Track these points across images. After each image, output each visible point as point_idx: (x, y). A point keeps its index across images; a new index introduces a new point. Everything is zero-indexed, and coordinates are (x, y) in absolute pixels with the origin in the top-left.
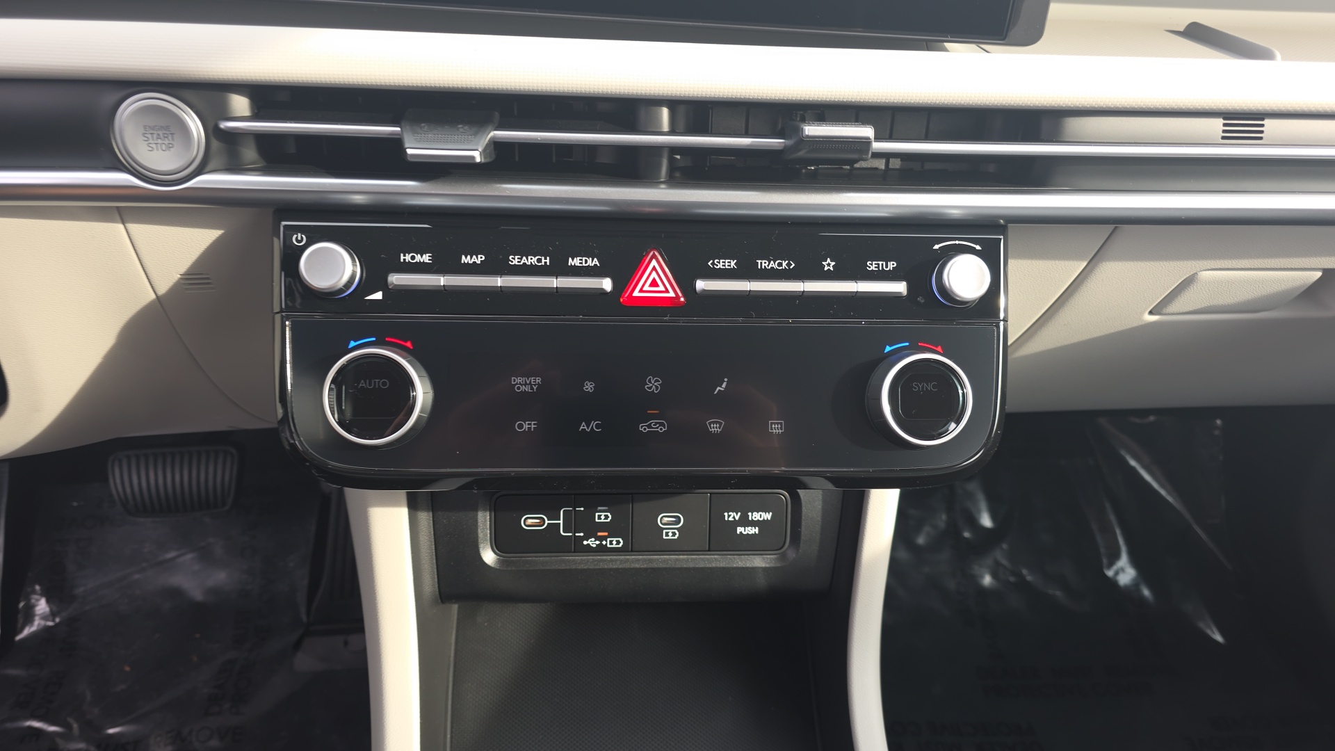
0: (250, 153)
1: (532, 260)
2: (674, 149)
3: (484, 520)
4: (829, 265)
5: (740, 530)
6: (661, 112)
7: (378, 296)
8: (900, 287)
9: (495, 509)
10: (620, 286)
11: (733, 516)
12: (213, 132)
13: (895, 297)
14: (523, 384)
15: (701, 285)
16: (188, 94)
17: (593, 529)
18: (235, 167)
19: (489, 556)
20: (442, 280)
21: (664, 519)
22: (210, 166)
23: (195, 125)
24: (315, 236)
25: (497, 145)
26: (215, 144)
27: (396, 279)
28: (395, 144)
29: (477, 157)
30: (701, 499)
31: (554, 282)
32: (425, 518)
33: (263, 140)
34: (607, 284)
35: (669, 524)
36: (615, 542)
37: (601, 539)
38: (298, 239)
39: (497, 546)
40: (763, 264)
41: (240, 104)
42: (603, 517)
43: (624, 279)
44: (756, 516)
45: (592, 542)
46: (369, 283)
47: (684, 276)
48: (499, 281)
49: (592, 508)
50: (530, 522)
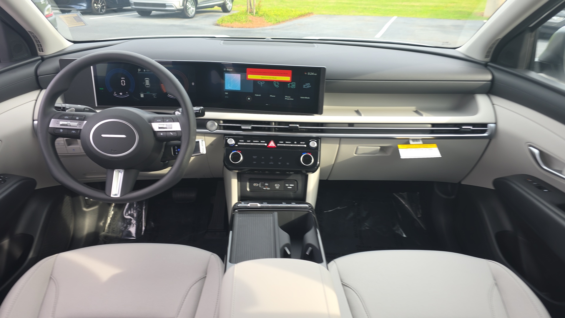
0: (222, 128)
1: (256, 141)
2: (275, 128)
3: (248, 184)
4: (295, 143)
5: (288, 187)
6: (273, 123)
7: (237, 145)
8: (305, 146)
9: (250, 182)
10: (268, 145)
11: (287, 185)
12: (218, 125)
13: (304, 147)
14: (254, 157)
15: (278, 145)
16: (216, 121)
17: (265, 186)
18: (220, 129)
19: (248, 189)
20: (245, 144)
21: (276, 185)
22: (218, 129)
23: (216, 124)
24: (229, 138)
25: (252, 127)
26: (219, 127)
27: (239, 143)
28: (240, 127)
29: (250, 128)
30: (283, 182)
31: (259, 144)
32: (239, 183)
33: (224, 126)
34: (266, 144)
35: (277, 186)
36: (268, 189)
37: (266, 188)
38: (227, 138)
39: (250, 188)
40: (287, 142)
41: (222, 122)
42: (267, 184)
43: (268, 144)
44: (291, 185)
45: (265, 188)
46: (235, 144)
47: (276, 144)
48: (252, 144)
49: (265, 183)
50: (255, 185)
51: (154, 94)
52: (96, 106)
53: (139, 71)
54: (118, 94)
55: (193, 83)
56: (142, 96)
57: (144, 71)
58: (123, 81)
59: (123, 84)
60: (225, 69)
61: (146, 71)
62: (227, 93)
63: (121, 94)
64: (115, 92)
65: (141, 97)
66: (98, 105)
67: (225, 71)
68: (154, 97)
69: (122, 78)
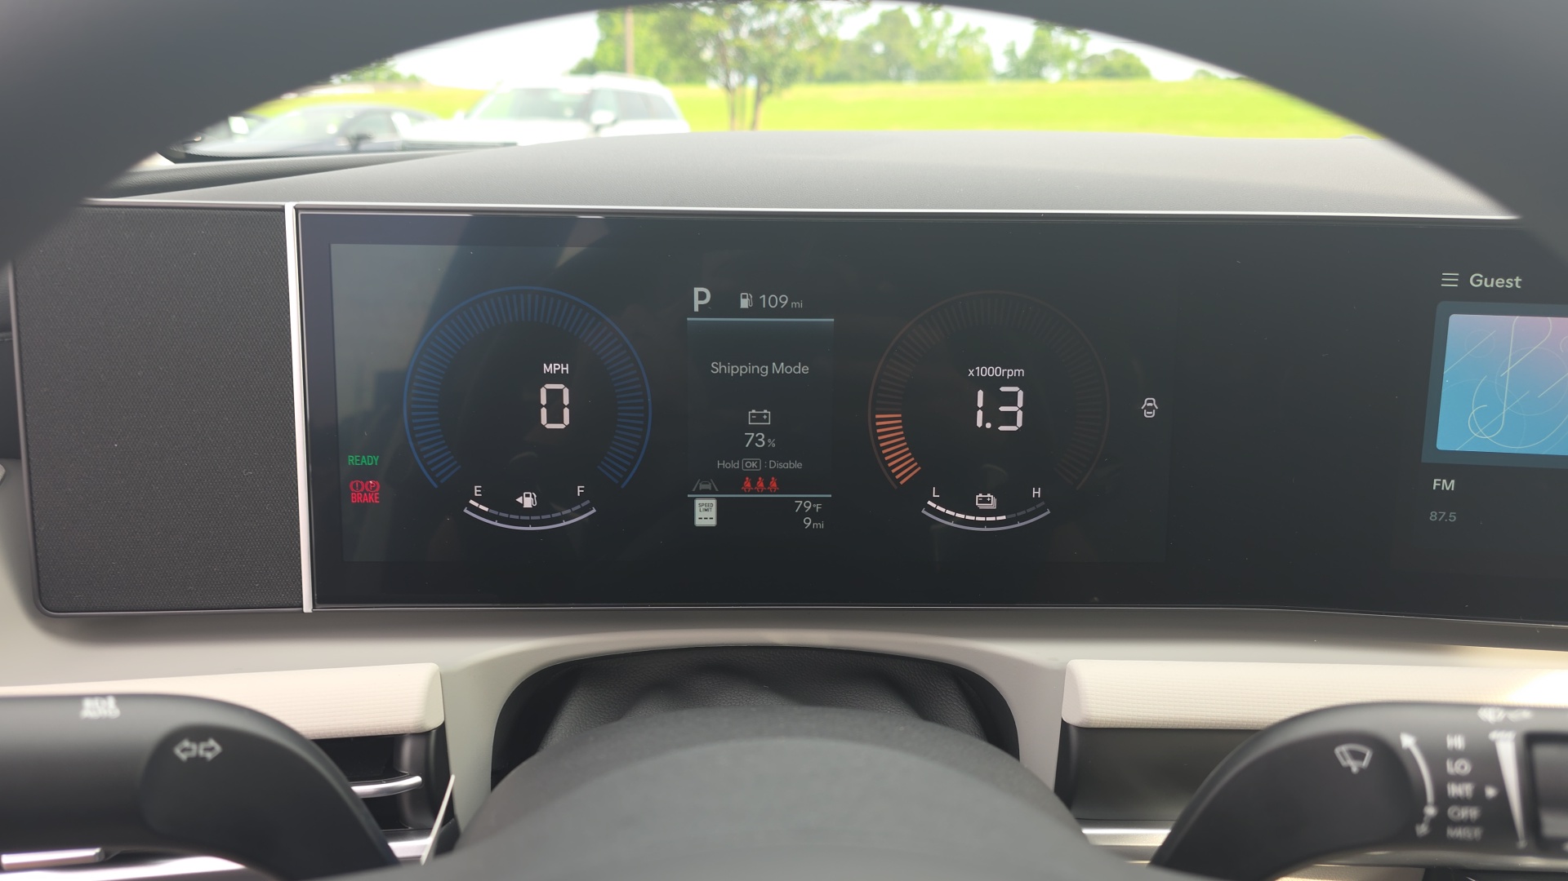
51: (805, 502)
52: (307, 607)
53: (697, 303)
54: (504, 502)
55: (1150, 402)
56: (705, 513)
57: (745, 303)
58: (555, 396)
59: (555, 417)
60: (1450, 279)
61: (757, 302)
62: (1449, 485)
63: (528, 502)
64: (477, 490)
65: (698, 523)
66: (317, 600)
67: (1450, 295)
68: (808, 522)
69: (548, 369)
